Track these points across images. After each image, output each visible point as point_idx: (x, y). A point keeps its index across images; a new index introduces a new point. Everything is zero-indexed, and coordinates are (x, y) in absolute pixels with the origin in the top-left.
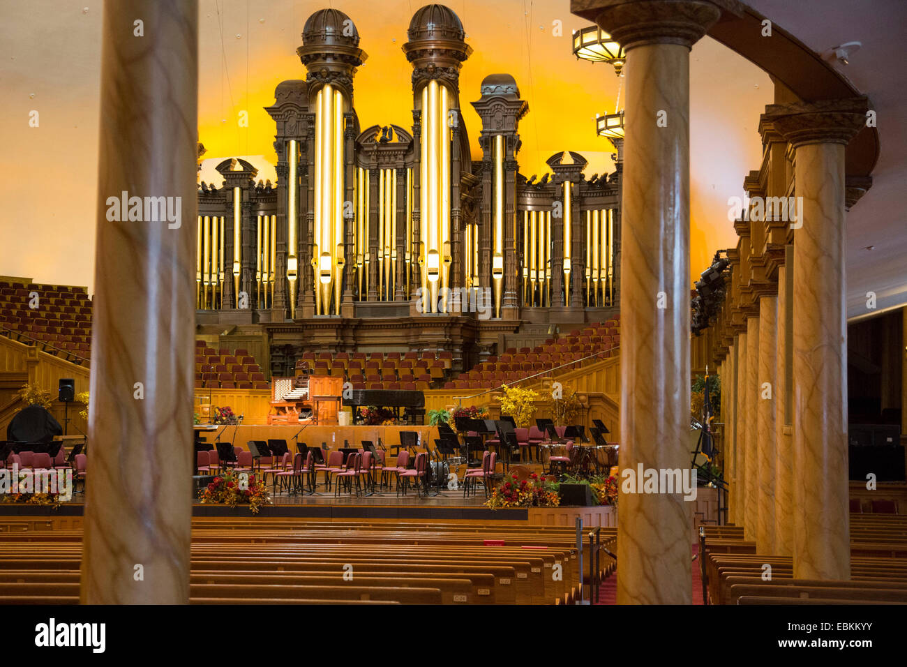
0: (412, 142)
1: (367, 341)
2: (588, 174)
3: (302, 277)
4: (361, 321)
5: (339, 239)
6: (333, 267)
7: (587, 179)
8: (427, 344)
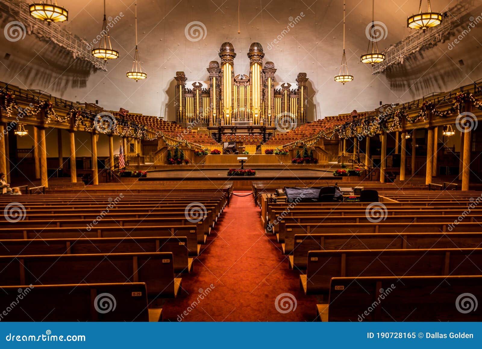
0: (249, 79)
1: (238, 132)
2: (291, 89)
3: (217, 114)
4: (237, 127)
5: (231, 105)
6: (230, 112)
7: (291, 90)
8: (255, 133)
